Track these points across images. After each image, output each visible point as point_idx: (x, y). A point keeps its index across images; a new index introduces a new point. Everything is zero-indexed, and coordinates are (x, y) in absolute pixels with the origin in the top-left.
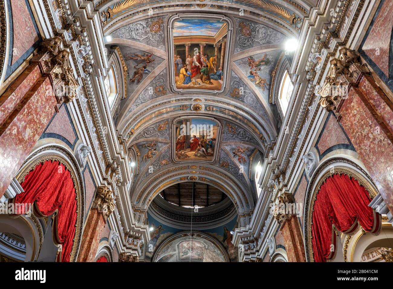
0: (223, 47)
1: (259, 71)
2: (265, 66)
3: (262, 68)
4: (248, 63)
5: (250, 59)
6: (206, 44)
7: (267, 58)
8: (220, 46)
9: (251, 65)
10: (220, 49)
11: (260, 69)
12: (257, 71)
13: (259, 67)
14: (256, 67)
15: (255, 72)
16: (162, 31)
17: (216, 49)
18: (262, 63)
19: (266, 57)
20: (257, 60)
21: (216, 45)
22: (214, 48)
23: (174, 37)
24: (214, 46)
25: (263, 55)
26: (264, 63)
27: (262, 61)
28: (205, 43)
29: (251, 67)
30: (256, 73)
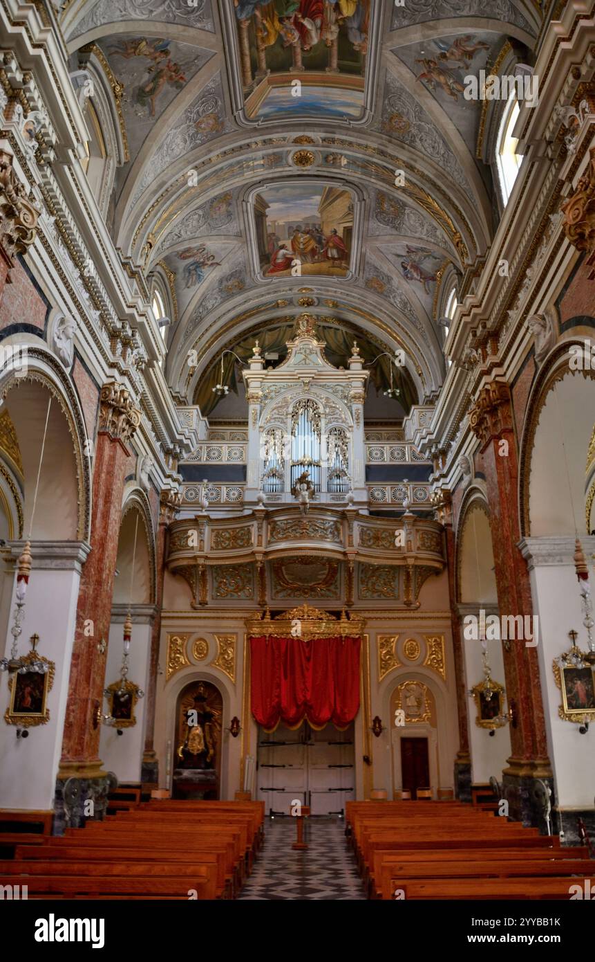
0: (249, 74)
1: (148, 66)
2: (141, 84)
3: (146, 77)
4: (182, 68)
5: (181, 81)
6: (289, 70)
7: (146, 107)
8: (256, 73)
9: (173, 68)
10: (255, 67)
11: (150, 70)
12: (153, 63)
13: (153, 74)
14: (162, 71)
15: (158, 60)
16: (387, 110)
17: (264, 65)
18: (151, 85)
19: (149, 107)
20: (165, 86)
21: (266, 74)
22: (268, 67)
23: (363, 92)
24: (269, 71)
25: (157, 108)
26: (147, 89)
27: (153, 91)
28: (292, 73)
29: (172, 63)
30: (156, 58)
